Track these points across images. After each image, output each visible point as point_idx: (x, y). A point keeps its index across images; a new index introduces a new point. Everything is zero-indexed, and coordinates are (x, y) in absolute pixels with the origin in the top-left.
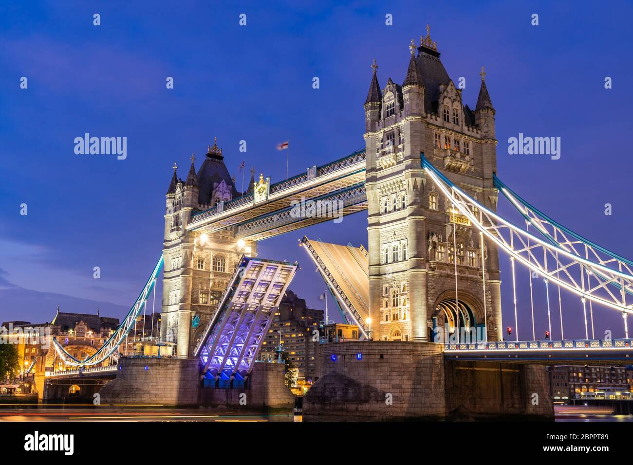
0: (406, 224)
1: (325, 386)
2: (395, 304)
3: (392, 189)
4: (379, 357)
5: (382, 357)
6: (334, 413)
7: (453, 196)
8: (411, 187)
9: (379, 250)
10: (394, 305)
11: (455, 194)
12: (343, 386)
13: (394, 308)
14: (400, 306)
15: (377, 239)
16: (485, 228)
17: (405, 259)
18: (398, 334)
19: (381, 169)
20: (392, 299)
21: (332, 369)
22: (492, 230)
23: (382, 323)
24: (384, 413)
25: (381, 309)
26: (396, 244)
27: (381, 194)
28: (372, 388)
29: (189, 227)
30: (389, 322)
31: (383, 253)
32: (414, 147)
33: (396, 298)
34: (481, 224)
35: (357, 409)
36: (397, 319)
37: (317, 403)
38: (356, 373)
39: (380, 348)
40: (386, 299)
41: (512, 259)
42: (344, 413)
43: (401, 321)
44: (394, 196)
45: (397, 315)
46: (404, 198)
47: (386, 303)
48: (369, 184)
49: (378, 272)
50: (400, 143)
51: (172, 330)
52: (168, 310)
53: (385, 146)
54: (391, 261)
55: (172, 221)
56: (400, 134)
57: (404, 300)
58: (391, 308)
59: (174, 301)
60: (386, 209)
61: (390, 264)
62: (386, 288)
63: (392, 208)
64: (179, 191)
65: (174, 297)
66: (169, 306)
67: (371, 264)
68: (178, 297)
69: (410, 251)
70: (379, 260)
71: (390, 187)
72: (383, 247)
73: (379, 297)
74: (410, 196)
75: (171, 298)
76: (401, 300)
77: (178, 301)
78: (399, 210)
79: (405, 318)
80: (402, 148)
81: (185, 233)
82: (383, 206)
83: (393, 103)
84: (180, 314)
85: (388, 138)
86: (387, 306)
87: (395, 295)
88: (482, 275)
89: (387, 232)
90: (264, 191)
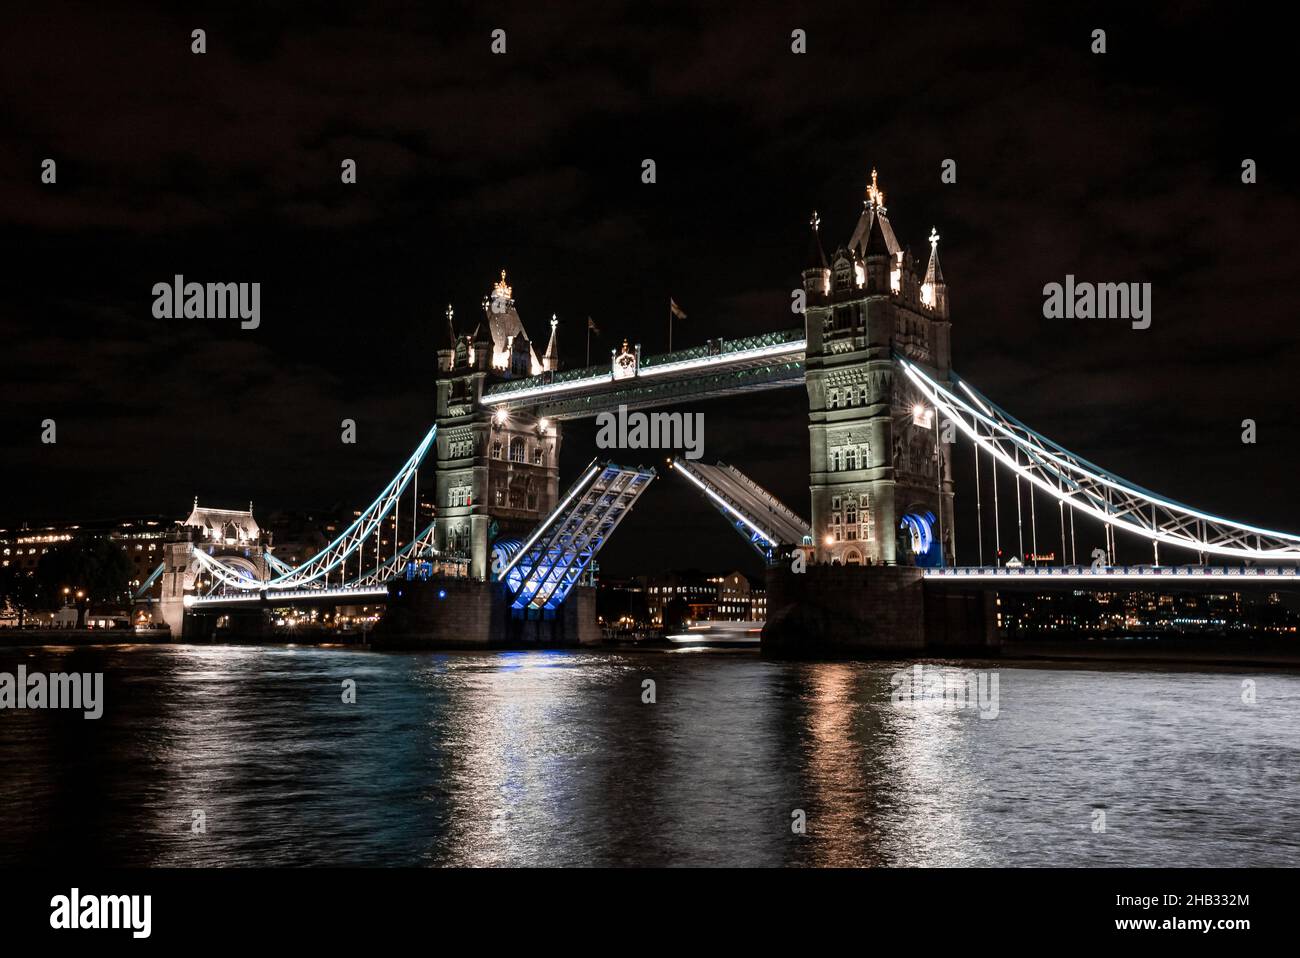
0: (868, 425)
2: (851, 520)
3: (846, 380)
8: (876, 381)
9: (826, 454)
10: (849, 522)
11: (938, 394)
13: (849, 525)
14: (857, 523)
16: (981, 438)
17: (865, 467)
18: (854, 555)
19: (831, 354)
20: (845, 514)
22: (990, 442)
25: (830, 526)
26: (850, 447)
27: (829, 385)
29: (485, 400)
30: (842, 541)
31: (832, 457)
32: (879, 332)
33: (852, 513)
34: (975, 433)
36: (855, 538)
40: (838, 514)
41: (1017, 476)
43: (861, 540)
44: (849, 389)
45: (854, 533)
46: (863, 393)
47: (838, 519)
48: (814, 371)
49: (825, 480)
50: (858, 325)
51: (457, 541)
52: (448, 513)
53: (835, 326)
54: (844, 468)
55: (452, 388)
56: (858, 313)
57: (865, 516)
58: (845, 525)
59: (457, 501)
60: (835, 404)
61: (842, 471)
62: (836, 500)
63: (845, 404)
64: (462, 348)
65: (458, 497)
66: (449, 507)
67: (817, 471)
68: (466, 496)
69: (876, 459)
70: (826, 466)
71: (843, 377)
72: (832, 452)
73: (827, 510)
74: (877, 392)
75: (451, 497)
76: (859, 515)
77: (465, 502)
78: (856, 406)
79: (866, 537)
80: (863, 331)
81: (480, 407)
82: (831, 400)
83: (847, 272)
84: (474, 520)
85: (840, 317)
86: (838, 522)
87: (851, 509)
88: (937, 487)
89: (839, 432)
90: (631, 363)
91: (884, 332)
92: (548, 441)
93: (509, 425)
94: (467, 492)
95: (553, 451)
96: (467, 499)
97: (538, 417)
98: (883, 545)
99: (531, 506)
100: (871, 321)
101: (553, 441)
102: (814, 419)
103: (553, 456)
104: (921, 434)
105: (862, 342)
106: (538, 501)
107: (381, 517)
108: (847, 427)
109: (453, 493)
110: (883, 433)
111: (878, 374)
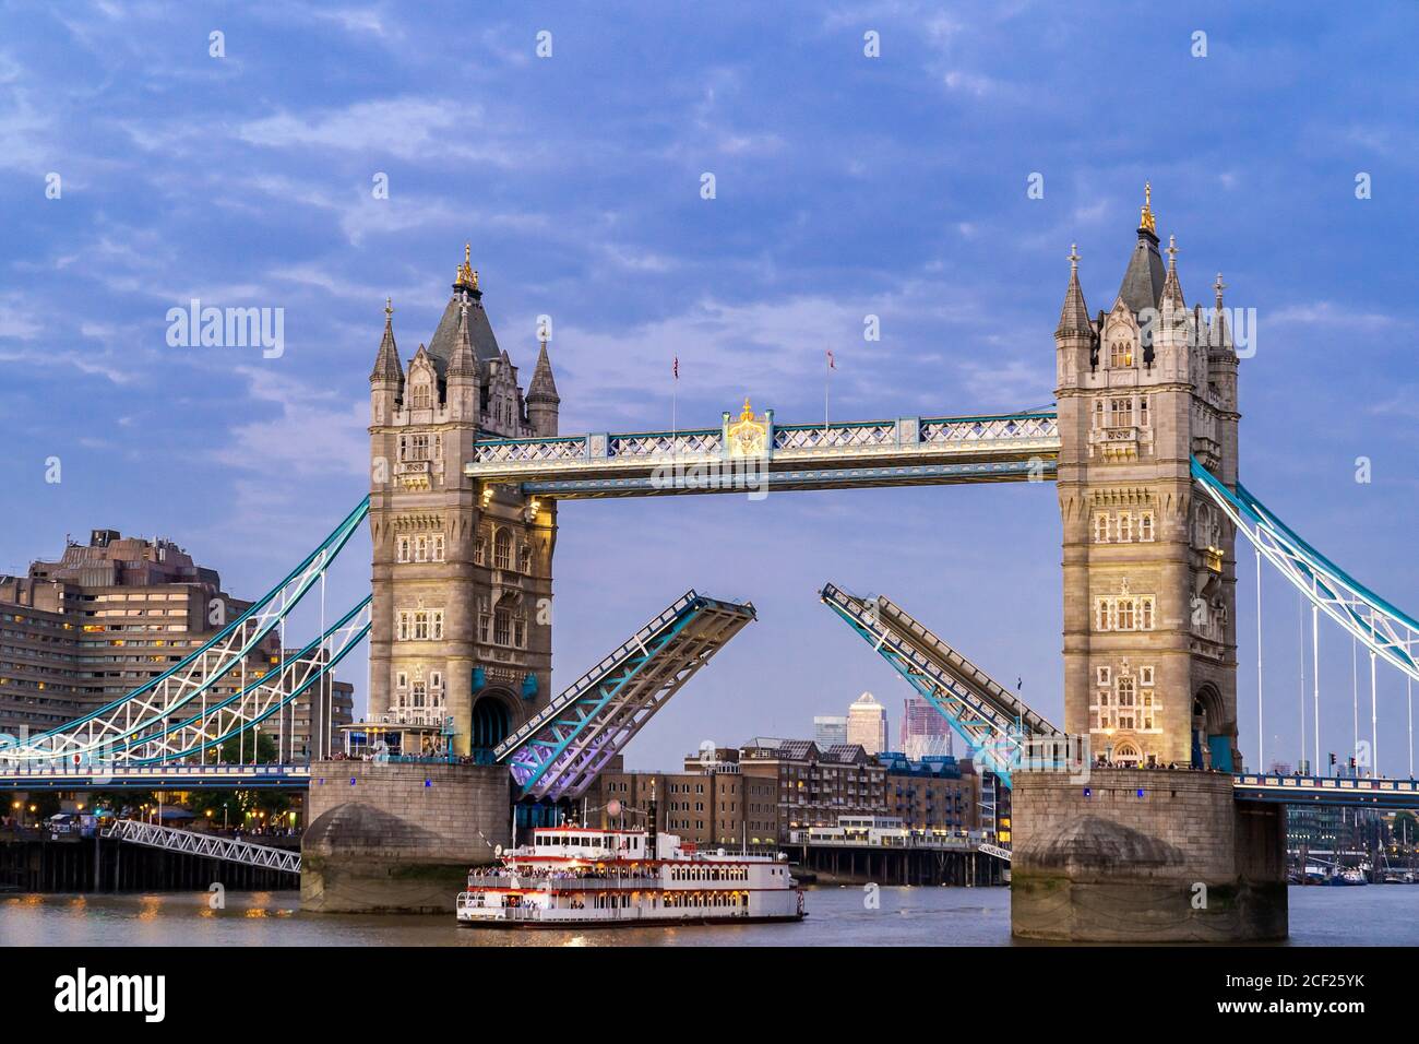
0: (1152, 568)
1: (1096, 837)
2: (1126, 700)
3: (1121, 501)
4: (1169, 794)
5: (1174, 793)
6: (1120, 880)
7: (1258, 537)
8: (1173, 508)
9: (1088, 605)
10: (1122, 702)
11: (1263, 534)
12: (1124, 839)
13: (1123, 707)
14: (1135, 707)
15: (1085, 584)
16: (1324, 601)
18: (1128, 750)
20: (1117, 693)
21: (1087, 811)
25: (1092, 708)
26: (1125, 596)
27: (1094, 504)
28: (1163, 843)
30: (1110, 730)
31: (1096, 611)
32: (1181, 438)
33: (1127, 691)
34: (1314, 592)
35: (1151, 874)
36: (1130, 726)
37: (1093, 866)
38: (1136, 819)
39: (1172, 780)
40: (1104, 691)
41: (1373, 658)
42: (1134, 881)
43: (1142, 731)
44: (1124, 514)
45: (1130, 720)
46: (1147, 521)
47: (1104, 697)
48: (1074, 484)
49: (1088, 642)
50: (1144, 423)
51: (416, 697)
52: (396, 650)
53: (1106, 421)
54: (1116, 627)
55: (404, 444)
56: (1144, 406)
57: (1147, 698)
58: (1115, 708)
59: (414, 630)
60: (1103, 533)
61: (1113, 632)
62: (1104, 673)
63: (1119, 534)
64: (423, 378)
65: (414, 623)
66: (397, 640)
67: (1075, 629)
68: (431, 623)
69: (1169, 618)
70: (1089, 621)
71: (1118, 496)
72: (1097, 602)
73: (1088, 685)
74: (1172, 523)
75: (400, 624)
76: (1138, 696)
77: (431, 634)
78: (1135, 540)
79: (1148, 726)
80: (1151, 433)
81: (461, 483)
82: (1097, 527)
83: (1128, 344)
84: (452, 665)
85: (1115, 408)
86: (1104, 702)
87: (1126, 686)
88: (1221, 655)
89: (1107, 575)
90: (757, 438)
91: (1184, 437)
92: (538, 533)
93: (494, 509)
94: (434, 618)
95: (545, 551)
96: (434, 629)
97: (525, 495)
98: (1177, 740)
99: (518, 641)
100: (1166, 420)
101: (547, 534)
102: (1072, 553)
103: (545, 559)
104: (1211, 579)
105: (1151, 448)
106: (525, 631)
107: (245, 648)
108: (1122, 569)
109: (404, 618)
110: (1179, 583)
111: (1174, 498)
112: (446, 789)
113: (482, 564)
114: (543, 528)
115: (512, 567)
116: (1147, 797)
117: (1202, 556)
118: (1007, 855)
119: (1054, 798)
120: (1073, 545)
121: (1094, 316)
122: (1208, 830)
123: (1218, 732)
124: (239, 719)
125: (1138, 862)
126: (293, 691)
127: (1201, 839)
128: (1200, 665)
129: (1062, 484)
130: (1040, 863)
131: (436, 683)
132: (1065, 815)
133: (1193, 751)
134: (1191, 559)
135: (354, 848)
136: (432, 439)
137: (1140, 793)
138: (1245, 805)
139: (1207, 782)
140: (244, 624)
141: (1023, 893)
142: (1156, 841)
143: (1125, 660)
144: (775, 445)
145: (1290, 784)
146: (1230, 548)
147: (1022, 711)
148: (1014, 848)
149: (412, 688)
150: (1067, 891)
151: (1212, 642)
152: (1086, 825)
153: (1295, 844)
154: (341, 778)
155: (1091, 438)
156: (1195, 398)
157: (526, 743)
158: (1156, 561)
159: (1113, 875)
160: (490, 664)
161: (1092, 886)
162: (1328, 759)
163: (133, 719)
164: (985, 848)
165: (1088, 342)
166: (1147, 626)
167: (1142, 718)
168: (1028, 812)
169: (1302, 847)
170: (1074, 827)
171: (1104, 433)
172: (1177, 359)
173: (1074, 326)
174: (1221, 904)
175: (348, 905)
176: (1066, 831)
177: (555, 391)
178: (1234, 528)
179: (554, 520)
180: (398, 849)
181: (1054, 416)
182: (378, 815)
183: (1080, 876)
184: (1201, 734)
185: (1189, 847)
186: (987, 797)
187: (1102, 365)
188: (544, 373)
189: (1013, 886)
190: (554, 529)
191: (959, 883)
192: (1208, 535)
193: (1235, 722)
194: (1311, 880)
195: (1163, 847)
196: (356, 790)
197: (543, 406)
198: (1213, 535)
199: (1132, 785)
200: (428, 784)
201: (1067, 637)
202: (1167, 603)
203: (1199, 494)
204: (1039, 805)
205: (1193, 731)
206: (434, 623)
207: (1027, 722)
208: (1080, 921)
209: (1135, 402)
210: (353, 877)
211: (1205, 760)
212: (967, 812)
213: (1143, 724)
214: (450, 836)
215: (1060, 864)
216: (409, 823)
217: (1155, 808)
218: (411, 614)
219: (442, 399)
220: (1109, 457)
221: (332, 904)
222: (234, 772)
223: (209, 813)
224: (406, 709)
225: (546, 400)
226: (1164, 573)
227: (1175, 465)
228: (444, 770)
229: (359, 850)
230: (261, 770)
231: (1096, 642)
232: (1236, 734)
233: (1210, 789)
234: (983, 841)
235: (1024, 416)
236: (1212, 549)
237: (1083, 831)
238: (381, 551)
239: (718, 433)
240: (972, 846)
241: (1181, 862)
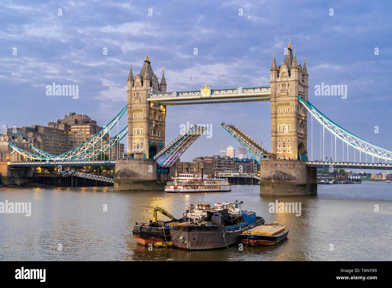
0: (290, 119)
1: (278, 174)
2: (284, 146)
5: (294, 165)
7: (312, 112)
8: (294, 106)
9: (276, 126)
10: (283, 146)
12: (283, 175)
13: (284, 148)
14: (286, 148)
15: (276, 122)
16: (326, 125)
18: (285, 156)
20: (282, 145)
21: (276, 169)
23: (277, 152)
24: (296, 183)
25: (277, 148)
26: (284, 125)
27: (278, 106)
28: (292, 175)
30: (281, 152)
34: (324, 124)
35: (289, 182)
36: (285, 151)
37: (277, 180)
38: (286, 171)
39: (294, 163)
40: (280, 144)
41: (336, 137)
42: (285, 183)
43: (287, 152)
44: (284, 107)
45: (285, 150)
46: (289, 109)
47: (280, 146)
48: (274, 101)
49: (276, 134)
50: (288, 88)
51: (137, 147)
52: (133, 137)
53: (281, 88)
54: (282, 131)
55: (134, 94)
56: (288, 85)
57: (289, 146)
58: (282, 148)
59: (137, 133)
60: (280, 112)
61: (282, 132)
62: (280, 141)
63: (283, 112)
64: (138, 80)
65: (137, 131)
66: (133, 135)
67: (274, 131)
68: (140, 131)
69: (293, 129)
70: (276, 130)
71: (283, 104)
72: (278, 126)
73: (276, 143)
74: (294, 109)
75: (134, 131)
76: (287, 145)
77: (140, 133)
78: (286, 113)
79: (289, 151)
80: (290, 91)
81: (146, 102)
82: (278, 110)
83: (285, 72)
84: (145, 140)
85: (282, 86)
86: (280, 147)
87: (284, 143)
88: (304, 137)
89: (281, 120)
90: (208, 92)
91: (297, 91)
92: (162, 113)
93: (153, 108)
94: (141, 130)
95: (164, 116)
96: (141, 133)
97: (160, 105)
98: (295, 154)
99: (158, 135)
100: (293, 88)
101: (164, 113)
102: (273, 116)
103: (164, 118)
104: (302, 121)
105: (290, 94)
106: (160, 133)
107: (102, 136)
108: (284, 119)
109: (135, 130)
110: (295, 122)
111: (295, 104)
112: (144, 165)
113: (151, 119)
114: (163, 111)
115: (157, 120)
116: (288, 166)
117: (300, 116)
118: (259, 178)
119: (269, 166)
120: (273, 114)
121: (278, 66)
122: (301, 173)
123: (303, 153)
124: (101, 152)
125: (286, 179)
126: (112, 145)
127: (300, 175)
128: (300, 139)
129: (271, 101)
130: (266, 180)
131: (141, 143)
132: (271, 170)
133: (298, 157)
134: (298, 117)
135: (125, 178)
136: (140, 93)
137: (287, 165)
138: (308, 167)
139: (301, 163)
140: (102, 132)
141: (262, 186)
142: (290, 175)
143: (284, 138)
144: (211, 94)
145: (318, 163)
146: (306, 115)
147: (263, 148)
148: (261, 177)
149: (136, 145)
150: (272, 185)
151: (302, 134)
152: (276, 172)
153: (319, 176)
154: (122, 163)
155: (277, 92)
156: (299, 83)
157: (160, 156)
158: (291, 117)
159: (281, 182)
160: (153, 140)
161: (277, 184)
162: (326, 158)
163: (79, 152)
164: (255, 177)
165: (277, 72)
166: (289, 131)
167: (288, 150)
168: (264, 169)
169: (320, 177)
170: (273, 172)
171: (280, 91)
172: (296, 75)
173: (274, 68)
174: (303, 188)
175: (124, 189)
176: (271, 173)
177: (166, 83)
178: (307, 110)
179: (166, 110)
180: (134, 178)
181: (270, 87)
182: (130, 171)
183: (274, 182)
184: (300, 153)
185: (297, 176)
186: (255, 167)
187: (280, 77)
188: (163, 79)
189: (260, 184)
190: (166, 112)
191: (249, 184)
192: (301, 112)
193: (307, 151)
194: (322, 183)
195: (291, 176)
196: (125, 166)
197: (163, 86)
198: (303, 112)
199: (285, 164)
200: (140, 164)
201: (272, 133)
202: (293, 126)
203: (300, 103)
204: (266, 168)
205: (298, 152)
206: (141, 131)
207: (264, 151)
208: (274, 192)
209: (287, 84)
210: (125, 183)
211: (301, 158)
212: (251, 170)
213: (288, 151)
214: (144, 175)
215: (270, 180)
216: (136, 172)
217: (290, 168)
218: (136, 129)
219: (142, 85)
220: (281, 96)
221: (120, 189)
222: (100, 162)
223: (95, 171)
224: (135, 149)
225: (164, 85)
226: (292, 120)
227: (295, 97)
228: (143, 161)
229: (126, 178)
230: (105, 162)
231: (278, 134)
232: (307, 153)
233: (301, 164)
234: (254, 175)
235: (263, 87)
236: (302, 115)
237: (275, 173)
238: (130, 116)
239: (200, 91)
240: (252, 177)
241: (295, 179)
